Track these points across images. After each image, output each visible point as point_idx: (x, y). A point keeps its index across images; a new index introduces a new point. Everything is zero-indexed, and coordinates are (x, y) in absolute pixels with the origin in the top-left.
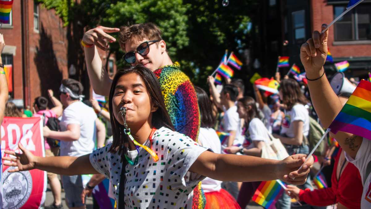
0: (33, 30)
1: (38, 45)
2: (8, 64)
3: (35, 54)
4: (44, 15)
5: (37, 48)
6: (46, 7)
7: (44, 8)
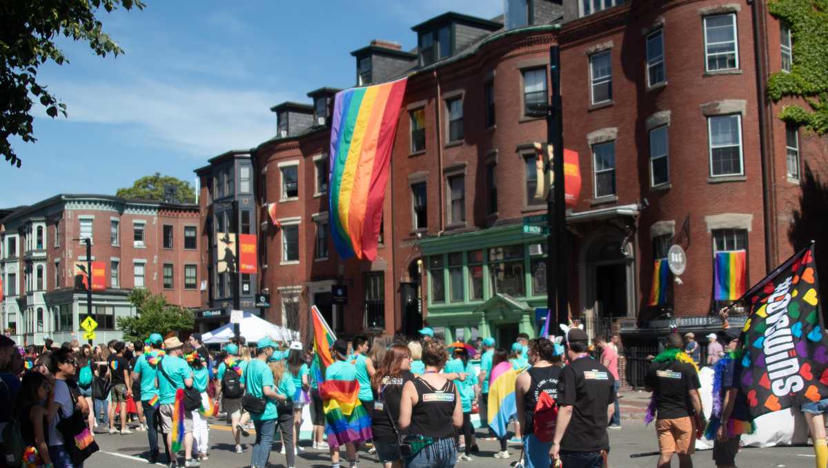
0: (785, 180)
1: (798, 208)
2: (739, 248)
3: (792, 225)
4: (811, 147)
5: (795, 214)
6: (815, 130)
7: (811, 132)
